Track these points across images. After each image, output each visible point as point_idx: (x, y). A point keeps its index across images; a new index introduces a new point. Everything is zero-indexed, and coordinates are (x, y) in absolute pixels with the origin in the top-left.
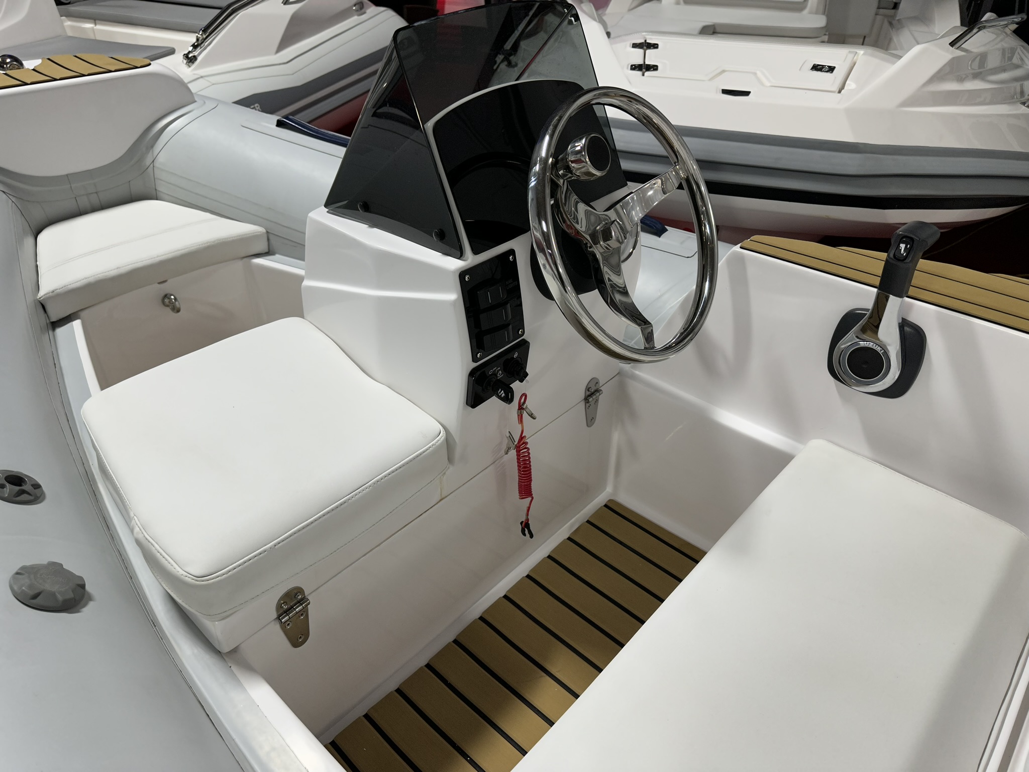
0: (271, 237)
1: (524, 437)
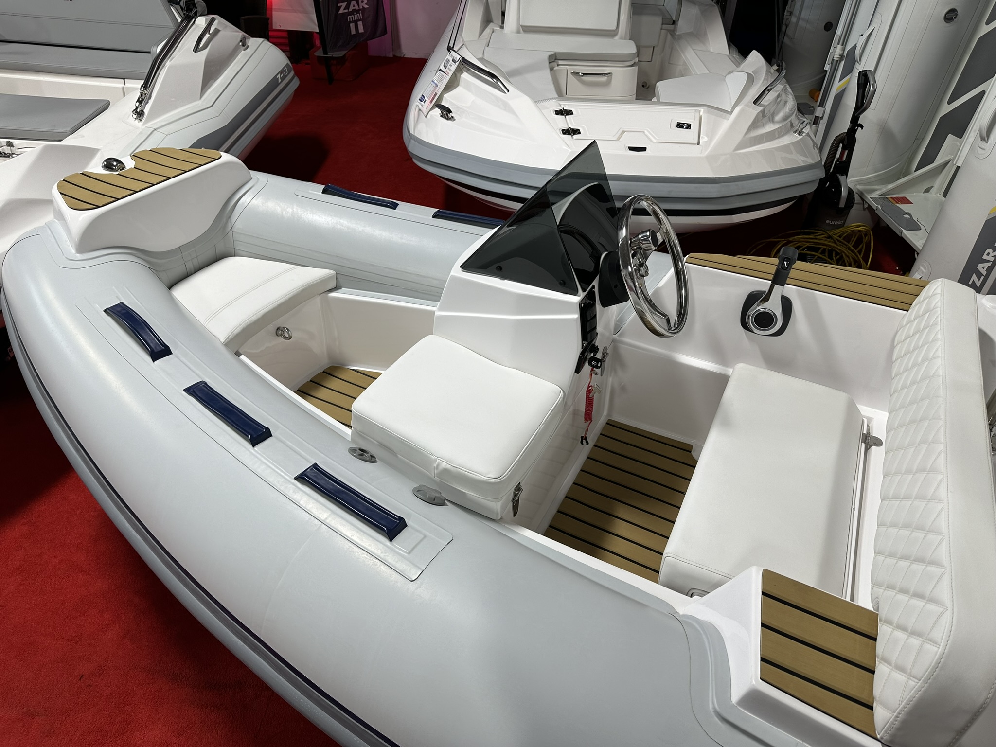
0: (338, 275)
1: (591, 386)
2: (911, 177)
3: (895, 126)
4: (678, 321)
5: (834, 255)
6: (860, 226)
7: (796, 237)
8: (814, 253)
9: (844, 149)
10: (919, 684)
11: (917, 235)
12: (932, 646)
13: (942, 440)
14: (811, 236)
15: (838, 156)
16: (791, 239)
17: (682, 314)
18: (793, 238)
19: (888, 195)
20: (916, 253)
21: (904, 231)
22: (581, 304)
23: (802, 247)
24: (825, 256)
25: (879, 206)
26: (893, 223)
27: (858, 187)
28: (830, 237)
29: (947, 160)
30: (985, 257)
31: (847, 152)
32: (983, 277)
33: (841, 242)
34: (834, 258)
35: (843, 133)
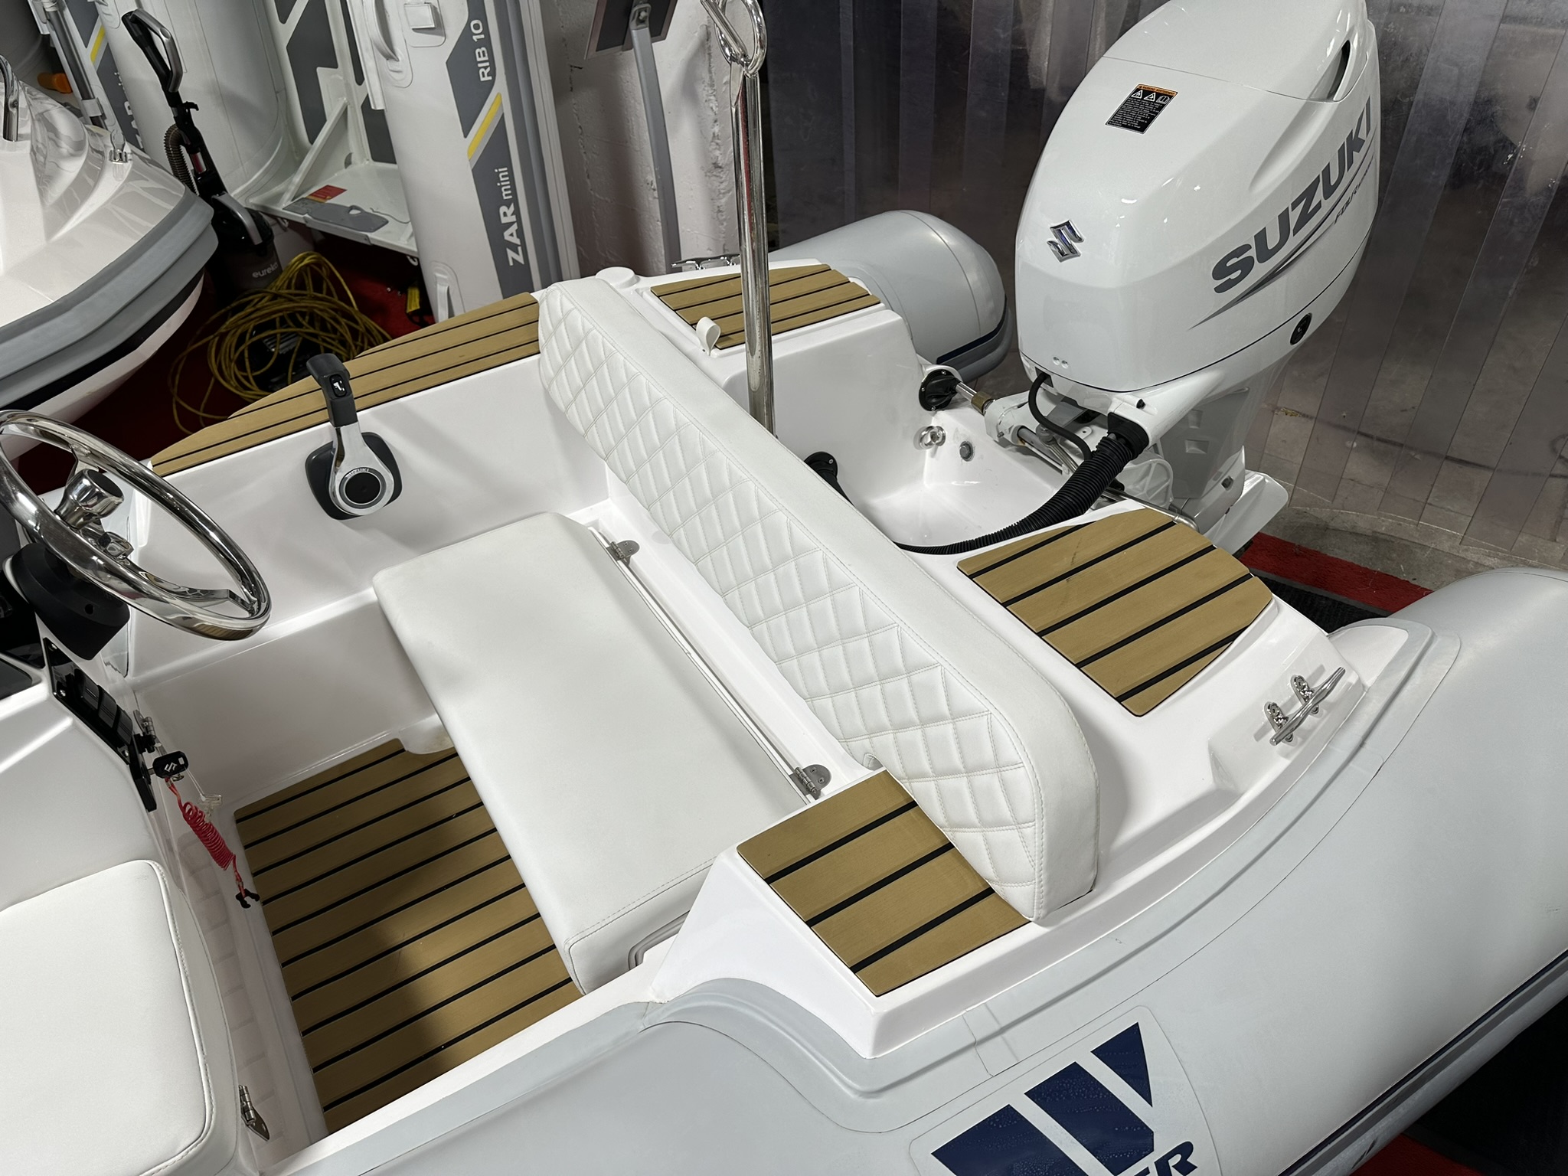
1: (186, 805)
2: (313, 153)
3: (239, 86)
4: (250, 589)
5: (300, 319)
6: (303, 258)
7: (227, 323)
8: (272, 332)
9: (192, 152)
10: (1037, 825)
11: (390, 232)
12: (1014, 770)
13: (775, 507)
14: (249, 310)
15: (190, 167)
16: (223, 329)
17: (246, 574)
18: (224, 326)
19: (303, 193)
20: (409, 258)
21: (369, 235)
22: (59, 693)
23: (246, 332)
24: (289, 327)
25: (307, 215)
26: (345, 231)
27: (251, 201)
28: (275, 297)
29: (342, 109)
30: (504, 220)
31: (199, 155)
32: (520, 248)
33: (296, 295)
34: (304, 323)
35: (171, 128)
